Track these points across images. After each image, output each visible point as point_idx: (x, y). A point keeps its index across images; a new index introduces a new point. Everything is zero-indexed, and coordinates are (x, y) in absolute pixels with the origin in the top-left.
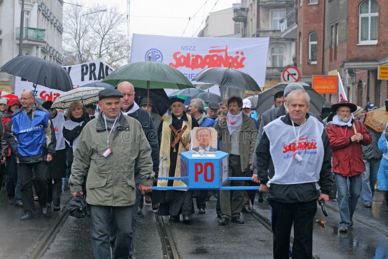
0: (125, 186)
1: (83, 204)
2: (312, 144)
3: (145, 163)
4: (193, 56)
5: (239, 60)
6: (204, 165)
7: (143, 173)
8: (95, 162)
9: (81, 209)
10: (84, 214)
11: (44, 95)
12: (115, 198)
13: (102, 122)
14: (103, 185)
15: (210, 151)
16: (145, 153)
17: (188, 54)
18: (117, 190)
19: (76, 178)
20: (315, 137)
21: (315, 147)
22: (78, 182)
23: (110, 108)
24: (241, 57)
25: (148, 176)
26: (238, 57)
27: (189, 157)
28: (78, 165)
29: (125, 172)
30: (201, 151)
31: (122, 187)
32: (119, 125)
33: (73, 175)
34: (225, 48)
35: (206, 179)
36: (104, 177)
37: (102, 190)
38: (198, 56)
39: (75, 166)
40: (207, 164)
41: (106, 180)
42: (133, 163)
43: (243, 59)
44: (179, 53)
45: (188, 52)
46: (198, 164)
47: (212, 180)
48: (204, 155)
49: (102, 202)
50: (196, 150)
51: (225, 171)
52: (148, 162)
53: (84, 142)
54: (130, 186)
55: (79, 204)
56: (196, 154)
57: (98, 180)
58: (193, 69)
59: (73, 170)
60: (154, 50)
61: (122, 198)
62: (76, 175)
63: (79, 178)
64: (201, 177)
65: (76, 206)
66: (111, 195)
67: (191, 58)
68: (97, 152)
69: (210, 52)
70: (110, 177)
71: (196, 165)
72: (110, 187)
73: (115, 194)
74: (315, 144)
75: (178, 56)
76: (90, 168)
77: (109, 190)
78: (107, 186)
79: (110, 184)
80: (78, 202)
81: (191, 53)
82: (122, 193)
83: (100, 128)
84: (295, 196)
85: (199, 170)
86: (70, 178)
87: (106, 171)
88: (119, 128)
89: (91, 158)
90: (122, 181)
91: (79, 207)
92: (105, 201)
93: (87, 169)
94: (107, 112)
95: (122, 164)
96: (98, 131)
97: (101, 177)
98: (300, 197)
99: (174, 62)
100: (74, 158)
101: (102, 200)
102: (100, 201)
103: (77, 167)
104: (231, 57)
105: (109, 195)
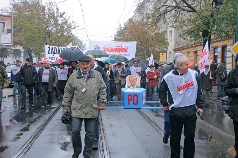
0: (92, 107)
1: (69, 116)
2: (191, 84)
3: (101, 94)
4: (110, 48)
5: (126, 49)
6: (133, 96)
7: (100, 99)
8: (76, 95)
9: (68, 119)
10: (70, 122)
11: (57, 59)
12: (86, 114)
13: (80, 73)
14: (80, 107)
15: (136, 88)
16: (102, 89)
17: (108, 47)
18: (87, 110)
19: (66, 102)
20: (192, 79)
21: (193, 85)
22: (67, 105)
23: (84, 67)
24: (127, 48)
25: (103, 101)
26: (126, 48)
27: (125, 91)
28: (67, 95)
29: (92, 100)
30: (132, 88)
31: (90, 108)
32: (89, 75)
33: (64, 101)
34: (121, 45)
35: (134, 104)
36: (80, 103)
37: (80, 110)
38: (112, 48)
39: (65, 96)
40: (134, 95)
41: (81, 104)
42: (96, 95)
43: (128, 49)
44: (105, 47)
45: (108, 46)
46: (129, 95)
47: (137, 104)
48: (133, 90)
49: (79, 116)
50: (129, 87)
51: (144, 99)
52: (104, 94)
53: (70, 84)
54: (94, 108)
55: (67, 117)
56: (128, 89)
57: (77, 105)
58: (110, 52)
59: (64, 98)
60: (97, 46)
61: (89, 114)
62: (66, 101)
63: (68, 102)
64: (131, 102)
65: (66, 118)
66: (84, 113)
67: (109, 49)
68: (76, 89)
69: (116, 46)
70: (83, 103)
71: (129, 96)
72: (83, 108)
73: (86, 112)
74: (193, 83)
75: (105, 48)
76: (74, 98)
77: (83, 110)
78: (82, 108)
79: (84, 107)
80: (67, 115)
81: (110, 47)
82: (90, 112)
83: (78, 76)
84: (186, 113)
85: (130, 98)
86: (63, 102)
87: (81, 100)
88: (89, 77)
89: (74, 92)
90: (90, 105)
91: (67, 118)
92: (81, 115)
93: (72, 97)
94: (83, 69)
95: (90, 96)
96: (78, 78)
97: (79, 103)
98: (188, 114)
99: (104, 50)
100: (65, 92)
101: (79, 115)
102: (78, 116)
103: (67, 97)
104: (123, 48)
105: (83, 112)
